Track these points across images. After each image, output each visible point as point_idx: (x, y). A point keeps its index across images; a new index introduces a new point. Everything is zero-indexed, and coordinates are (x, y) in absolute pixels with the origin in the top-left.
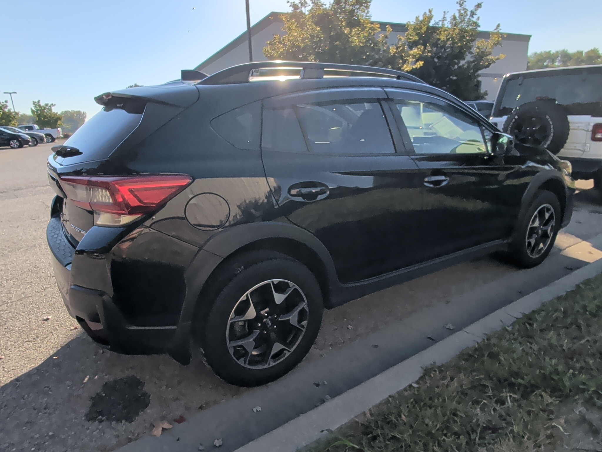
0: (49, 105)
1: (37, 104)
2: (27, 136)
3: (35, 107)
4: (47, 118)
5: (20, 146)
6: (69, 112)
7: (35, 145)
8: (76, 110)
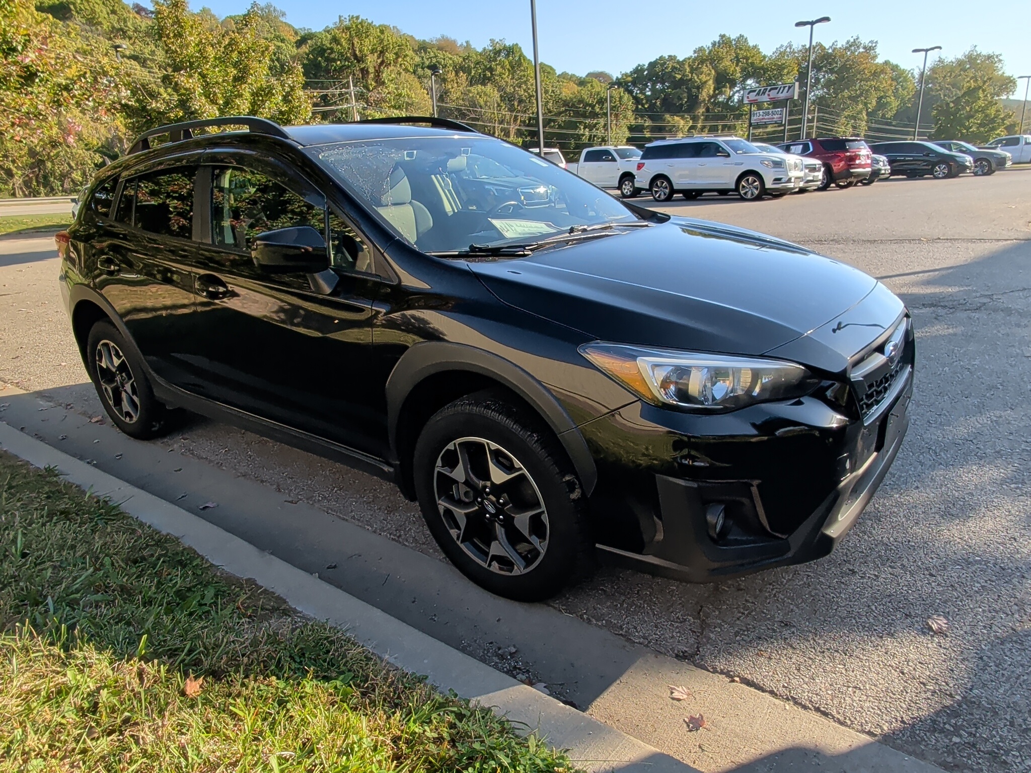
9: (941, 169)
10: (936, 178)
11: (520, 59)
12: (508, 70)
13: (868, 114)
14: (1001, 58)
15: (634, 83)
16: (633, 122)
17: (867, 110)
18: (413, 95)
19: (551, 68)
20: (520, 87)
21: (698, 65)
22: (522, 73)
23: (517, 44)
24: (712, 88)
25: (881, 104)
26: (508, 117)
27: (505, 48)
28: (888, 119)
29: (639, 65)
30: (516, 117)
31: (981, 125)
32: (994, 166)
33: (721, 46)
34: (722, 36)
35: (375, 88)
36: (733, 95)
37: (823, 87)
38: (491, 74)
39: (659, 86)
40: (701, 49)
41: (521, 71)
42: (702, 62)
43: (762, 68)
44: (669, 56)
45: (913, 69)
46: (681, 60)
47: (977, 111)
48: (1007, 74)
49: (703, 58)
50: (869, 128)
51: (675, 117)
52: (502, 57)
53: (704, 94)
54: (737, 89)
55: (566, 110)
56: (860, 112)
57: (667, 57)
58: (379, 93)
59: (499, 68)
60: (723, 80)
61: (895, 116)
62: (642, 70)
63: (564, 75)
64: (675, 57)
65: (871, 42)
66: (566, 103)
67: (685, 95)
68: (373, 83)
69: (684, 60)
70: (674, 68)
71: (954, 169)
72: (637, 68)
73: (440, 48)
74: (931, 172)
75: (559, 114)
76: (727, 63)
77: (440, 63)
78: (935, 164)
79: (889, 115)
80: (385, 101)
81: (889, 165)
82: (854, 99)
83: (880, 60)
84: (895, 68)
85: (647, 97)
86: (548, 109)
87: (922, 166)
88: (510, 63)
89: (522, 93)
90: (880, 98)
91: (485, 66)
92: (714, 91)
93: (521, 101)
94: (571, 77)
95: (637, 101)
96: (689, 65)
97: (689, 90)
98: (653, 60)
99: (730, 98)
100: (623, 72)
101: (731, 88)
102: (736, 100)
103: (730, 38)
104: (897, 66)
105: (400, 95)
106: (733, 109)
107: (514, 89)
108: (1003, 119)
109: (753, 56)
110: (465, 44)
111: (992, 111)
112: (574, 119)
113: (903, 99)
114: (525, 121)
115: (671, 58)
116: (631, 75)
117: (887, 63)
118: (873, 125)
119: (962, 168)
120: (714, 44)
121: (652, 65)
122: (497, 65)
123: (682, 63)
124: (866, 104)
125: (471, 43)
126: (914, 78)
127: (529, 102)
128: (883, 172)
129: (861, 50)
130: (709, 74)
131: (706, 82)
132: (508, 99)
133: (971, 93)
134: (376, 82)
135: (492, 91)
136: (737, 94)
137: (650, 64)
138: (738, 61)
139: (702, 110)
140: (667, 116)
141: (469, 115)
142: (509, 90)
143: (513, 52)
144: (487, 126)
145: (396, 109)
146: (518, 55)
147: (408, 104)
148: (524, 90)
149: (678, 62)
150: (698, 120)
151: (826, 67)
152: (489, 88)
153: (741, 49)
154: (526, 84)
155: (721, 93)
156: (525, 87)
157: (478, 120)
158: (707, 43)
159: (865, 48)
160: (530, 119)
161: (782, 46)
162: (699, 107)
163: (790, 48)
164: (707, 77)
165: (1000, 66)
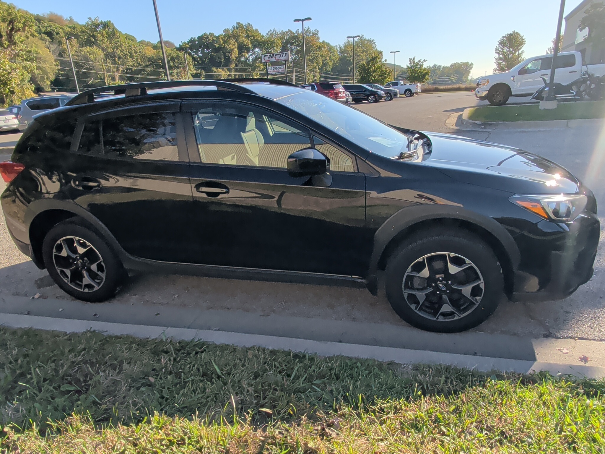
0: (422, 61)
1: (412, 61)
2: (383, 92)
3: (410, 63)
4: (418, 73)
5: (376, 101)
6: (458, 63)
7: (391, 100)
8: (464, 61)
9: (372, 98)
10: (370, 103)
11: (113, 30)
12: (106, 37)
13: (319, 69)
14: (374, 41)
15: (191, 48)
16: (195, 72)
17: (318, 67)
18: (41, 52)
19: (133, 37)
20: (117, 49)
21: (227, 39)
22: (117, 40)
23: (110, 21)
24: (237, 53)
25: (324, 64)
26: (112, 68)
27: (102, 23)
28: (328, 71)
29: (192, 38)
30: (118, 68)
31: (380, 76)
32: (393, 96)
33: (238, 29)
34: (238, 23)
35: (8, 46)
36: (249, 57)
37: (295, 54)
38: (95, 39)
39: (206, 51)
40: (227, 30)
41: (116, 38)
42: (229, 37)
43: (263, 42)
44: (210, 33)
45: (337, 46)
46: (217, 36)
47: (377, 69)
48: (378, 49)
49: (229, 36)
50: (320, 76)
51: (219, 69)
52: (100, 29)
53: (233, 56)
54: (250, 53)
55: (151, 64)
56: (315, 68)
57: (208, 34)
58: (12, 50)
59: (100, 37)
60: (242, 48)
61: (332, 70)
62: (195, 41)
63: (142, 42)
64: (213, 34)
65: (315, 30)
66: (150, 60)
67: (223, 56)
68: (6, 42)
69: (219, 36)
70: (213, 40)
71: (377, 98)
72: (191, 39)
73: (51, 20)
74: (367, 99)
75: (147, 66)
76: (243, 39)
77: (54, 31)
78: (368, 96)
79: (329, 69)
80: (18, 56)
81: (351, 96)
82: (311, 61)
83: (321, 41)
84: (328, 45)
85: (200, 57)
86: (138, 63)
87: (362, 96)
88: (107, 33)
89: (119, 52)
90: (323, 60)
91: (90, 35)
92: (239, 55)
93: (119, 58)
94: (148, 43)
95: (194, 59)
96: (222, 39)
97: (224, 54)
98: (200, 35)
99: (247, 59)
100: (183, 42)
101: (248, 52)
102: (251, 60)
103: (242, 24)
104: (329, 44)
105: (30, 52)
106: (250, 65)
107: (113, 50)
108: (389, 73)
109: (257, 36)
110: (69, 19)
111: (384, 69)
112: (157, 70)
113: (334, 61)
114: (124, 71)
115: (211, 34)
116: (188, 44)
117: (324, 42)
118: (324, 75)
119: (381, 97)
120: (234, 27)
121: (200, 38)
122: (98, 34)
123: (217, 38)
124: (317, 64)
125: (73, 18)
126: (337, 50)
127: (125, 58)
128: (349, 100)
129: (311, 35)
130: (234, 45)
131: (233, 49)
132: (110, 56)
133: (374, 59)
134: (9, 42)
135: (97, 50)
136: (251, 57)
137: (199, 37)
138: (249, 37)
139: (233, 66)
140: (214, 69)
141: (84, 66)
142: (110, 50)
143: (108, 26)
144: (99, 74)
145: (28, 61)
146: (112, 28)
147: (36, 58)
148: (121, 51)
149: (215, 37)
150: (232, 71)
151: (295, 43)
152: (95, 49)
153: (249, 31)
154: (121, 47)
155: (242, 56)
156: (120, 49)
157: (91, 69)
158: (230, 27)
159: (313, 33)
160: (127, 69)
161: (271, 31)
162: (232, 64)
163: (276, 32)
164: (233, 46)
165: (375, 46)
